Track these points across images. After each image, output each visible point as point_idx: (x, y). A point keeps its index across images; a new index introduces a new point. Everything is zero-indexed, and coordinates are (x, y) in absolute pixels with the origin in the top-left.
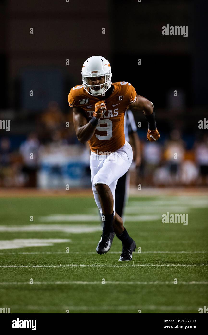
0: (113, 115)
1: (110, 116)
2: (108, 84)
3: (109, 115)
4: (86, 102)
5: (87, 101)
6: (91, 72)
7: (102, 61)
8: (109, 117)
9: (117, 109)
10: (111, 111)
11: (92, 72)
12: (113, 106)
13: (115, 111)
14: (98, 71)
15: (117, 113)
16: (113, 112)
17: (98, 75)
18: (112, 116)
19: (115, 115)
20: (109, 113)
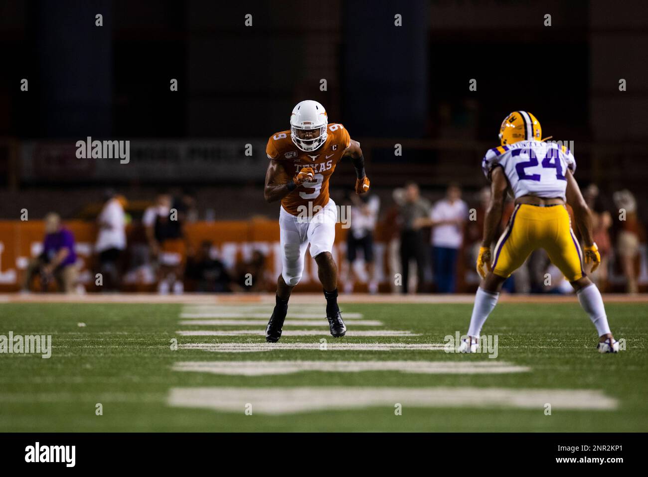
0: (326, 168)
1: (323, 170)
2: (323, 137)
3: (321, 169)
4: (293, 155)
5: (295, 154)
6: (303, 122)
7: (317, 109)
8: (320, 171)
9: (331, 161)
10: (323, 164)
11: (305, 123)
12: (327, 157)
13: (328, 163)
14: (312, 122)
15: (330, 165)
16: (326, 165)
17: (312, 127)
18: (325, 170)
19: (328, 169)
20: (321, 166)
